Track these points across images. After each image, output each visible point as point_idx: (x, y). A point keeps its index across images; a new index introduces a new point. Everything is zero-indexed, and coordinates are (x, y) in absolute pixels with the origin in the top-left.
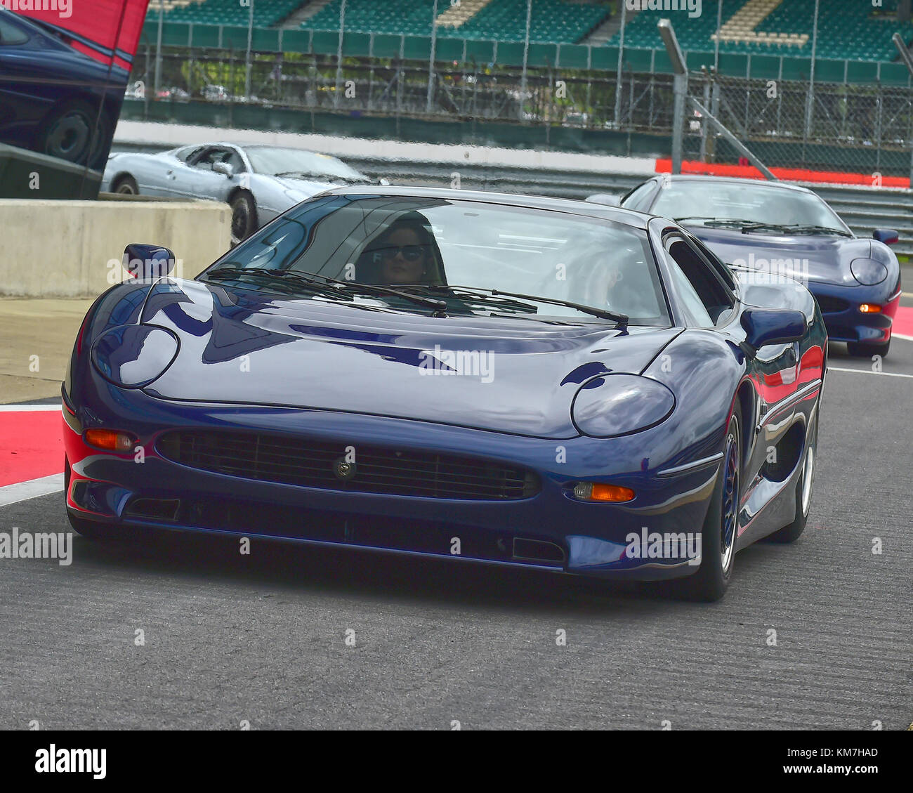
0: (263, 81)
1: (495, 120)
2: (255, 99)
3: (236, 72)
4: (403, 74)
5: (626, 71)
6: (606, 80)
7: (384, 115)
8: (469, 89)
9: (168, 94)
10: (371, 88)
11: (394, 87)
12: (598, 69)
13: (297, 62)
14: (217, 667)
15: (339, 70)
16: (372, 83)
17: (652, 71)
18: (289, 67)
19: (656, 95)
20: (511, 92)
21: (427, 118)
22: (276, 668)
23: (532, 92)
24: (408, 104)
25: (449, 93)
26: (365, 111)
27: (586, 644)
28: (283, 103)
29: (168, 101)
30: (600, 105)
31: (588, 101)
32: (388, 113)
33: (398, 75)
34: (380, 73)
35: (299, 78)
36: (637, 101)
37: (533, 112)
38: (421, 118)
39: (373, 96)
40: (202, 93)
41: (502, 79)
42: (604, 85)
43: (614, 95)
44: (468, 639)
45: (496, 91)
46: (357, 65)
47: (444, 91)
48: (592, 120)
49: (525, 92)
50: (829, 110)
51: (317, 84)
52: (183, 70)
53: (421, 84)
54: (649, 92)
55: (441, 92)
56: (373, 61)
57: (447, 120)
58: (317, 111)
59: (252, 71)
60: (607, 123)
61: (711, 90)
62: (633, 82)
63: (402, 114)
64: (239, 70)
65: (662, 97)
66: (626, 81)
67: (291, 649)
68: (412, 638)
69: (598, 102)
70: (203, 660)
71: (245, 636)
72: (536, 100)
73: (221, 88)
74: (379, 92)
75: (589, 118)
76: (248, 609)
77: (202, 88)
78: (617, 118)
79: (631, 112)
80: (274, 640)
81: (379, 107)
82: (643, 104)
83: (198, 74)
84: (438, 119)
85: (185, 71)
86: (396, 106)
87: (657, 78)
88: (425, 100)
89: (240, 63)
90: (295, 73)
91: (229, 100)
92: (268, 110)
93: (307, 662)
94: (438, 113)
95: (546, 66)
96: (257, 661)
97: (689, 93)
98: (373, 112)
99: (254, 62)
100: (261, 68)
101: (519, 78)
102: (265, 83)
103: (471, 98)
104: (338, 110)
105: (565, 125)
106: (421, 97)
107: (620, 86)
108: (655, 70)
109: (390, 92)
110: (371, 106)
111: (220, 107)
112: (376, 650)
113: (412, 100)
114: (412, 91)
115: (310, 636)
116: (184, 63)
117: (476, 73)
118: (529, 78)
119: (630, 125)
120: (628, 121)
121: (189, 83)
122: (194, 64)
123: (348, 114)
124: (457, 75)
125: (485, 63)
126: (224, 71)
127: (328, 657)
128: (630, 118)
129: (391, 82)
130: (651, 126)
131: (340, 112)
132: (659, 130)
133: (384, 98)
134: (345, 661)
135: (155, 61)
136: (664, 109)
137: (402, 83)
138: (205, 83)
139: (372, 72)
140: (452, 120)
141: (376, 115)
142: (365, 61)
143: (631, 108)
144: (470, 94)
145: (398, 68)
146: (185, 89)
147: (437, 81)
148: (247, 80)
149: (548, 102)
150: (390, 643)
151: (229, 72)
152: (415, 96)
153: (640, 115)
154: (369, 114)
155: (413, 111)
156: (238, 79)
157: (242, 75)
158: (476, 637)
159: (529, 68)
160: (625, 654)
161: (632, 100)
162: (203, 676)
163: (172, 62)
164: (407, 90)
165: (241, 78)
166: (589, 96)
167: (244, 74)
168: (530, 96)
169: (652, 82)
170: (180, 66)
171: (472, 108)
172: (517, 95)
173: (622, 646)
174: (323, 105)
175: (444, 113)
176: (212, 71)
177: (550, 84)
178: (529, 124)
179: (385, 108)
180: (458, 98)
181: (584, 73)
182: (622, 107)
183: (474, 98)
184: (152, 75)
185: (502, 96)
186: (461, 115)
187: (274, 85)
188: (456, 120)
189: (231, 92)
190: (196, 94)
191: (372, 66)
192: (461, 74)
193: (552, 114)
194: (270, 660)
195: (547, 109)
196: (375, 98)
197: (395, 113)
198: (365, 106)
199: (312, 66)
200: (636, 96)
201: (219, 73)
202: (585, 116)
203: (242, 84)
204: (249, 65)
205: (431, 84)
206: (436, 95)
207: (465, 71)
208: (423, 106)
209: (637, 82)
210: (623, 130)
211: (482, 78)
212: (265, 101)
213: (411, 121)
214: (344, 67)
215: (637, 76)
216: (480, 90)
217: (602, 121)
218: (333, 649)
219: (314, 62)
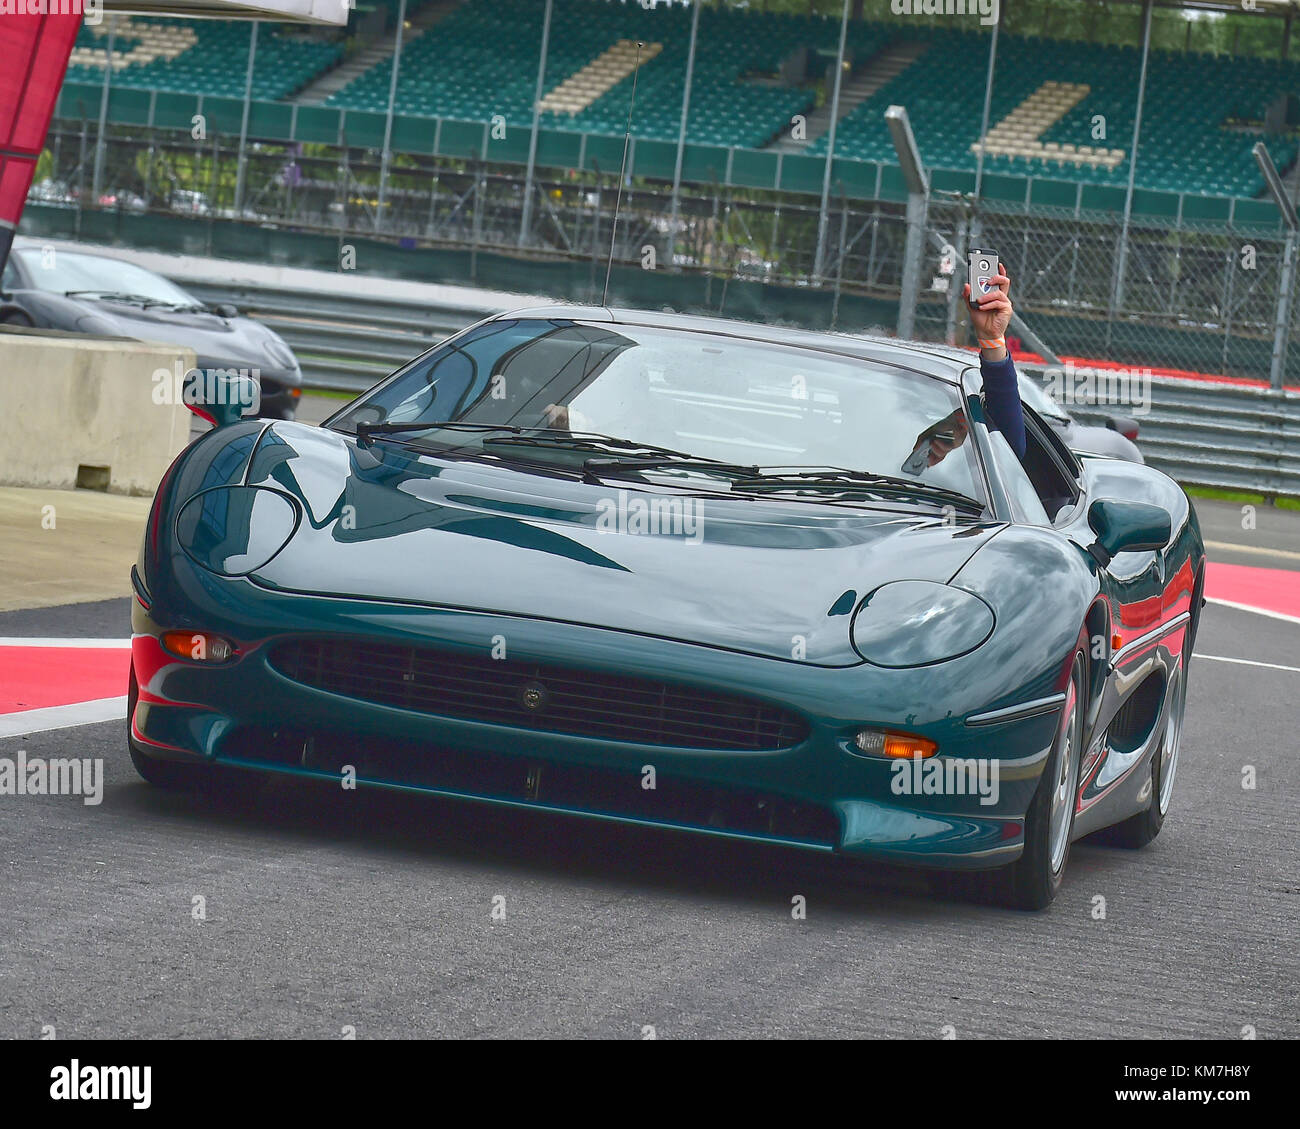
0: (262, 187)
1: (627, 263)
2: (250, 215)
3: (221, 171)
4: (484, 184)
5: (835, 196)
6: (803, 208)
7: (452, 247)
8: (588, 213)
9: (113, 199)
10: (433, 204)
11: (469, 204)
12: (793, 191)
13: (318, 157)
14: (123, 1018)
15: (385, 174)
16: (435, 196)
17: (876, 197)
18: (307, 166)
19: (881, 236)
20: (655, 221)
21: (520, 255)
22: (217, 1023)
23: (687, 222)
24: (490, 233)
25: (555, 217)
26: (424, 241)
27: (709, 1015)
28: (293, 222)
29: (112, 210)
30: (791, 246)
31: (774, 240)
32: (457, 244)
33: (476, 186)
34: (450, 181)
35: (320, 184)
36: (853, 241)
37: (687, 253)
38: (510, 254)
39: (436, 217)
40: (167, 200)
41: (642, 200)
42: (800, 214)
43: (815, 231)
44: (523, 998)
45: (632, 217)
46: (414, 167)
47: (548, 214)
48: (777, 271)
49: (676, 220)
50: (1154, 267)
51: (348, 194)
52: (139, 162)
53: (513, 203)
54: (870, 228)
55: (542, 216)
56: (439, 162)
57: (552, 259)
58: (348, 235)
59: (247, 170)
60: (801, 275)
61: (968, 229)
62: (846, 212)
63: (481, 246)
64: (226, 168)
65: (890, 237)
66: (835, 211)
67: (243, 997)
68: (433, 993)
69: (789, 242)
70: (101, 1006)
71: (171, 976)
72: (693, 235)
73: (197, 196)
74: (445, 211)
75: (772, 266)
76: (179, 937)
77: (167, 194)
78: (818, 266)
79: (840, 261)
80: (217, 983)
81: (445, 234)
82: (861, 248)
83: (161, 171)
84: (536, 257)
85: (142, 165)
86: (471, 235)
87: (884, 207)
88: (517, 227)
89: (229, 155)
90: (312, 176)
91: (208, 214)
92: (268, 232)
93: (266, 1017)
94: (537, 248)
95: (712, 183)
96: (187, 1012)
97: (929, 225)
98: (434, 242)
99: (251, 156)
100: (263, 166)
101: (669, 198)
102: (267, 189)
103: (589, 228)
104: (381, 235)
105: (738, 276)
106: (512, 221)
107: (824, 218)
108: (881, 195)
109: (463, 210)
110: (431, 233)
111: (196, 223)
112: (377, 1006)
113: (498, 226)
114: (498, 211)
115: (273, 980)
116: (141, 153)
117: (598, 187)
118: (683, 200)
119: (839, 279)
120: (834, 274)
121: (147, 185)
122: (155, 155)
123: (396, 242)
124: (570, 191)
125: (614, 173)
126: (203, 168)
127: (299, 1011)
128: (839, 269)
129: (466, 196)
130: (870, 283)
131: (383, 240)
132: (883, 292)
133: (453, 220)
134: (326, 1019)
135: (96, 150)
136: (892, 256)
137: (483, 199)
138: (172, 187)
139: (436, 180)
140: (558, 259)
141: (437, 247)
142: (428, 161)
143: (842, 252)
144: (589, 220)
145: (477, 175)
146: (140, 193)
147: (536, 196)
148: (237, 182)
149: (711, 237)
150: (398, 997)
151: (211, 169)
152: (502, 220)
153: (856, 266)
154: (427, 245)
155: (498, 242)
156: (223, 181)
157: (229, 175)
158: (536, 996)
159: (683, 184)
160: (769, 1032)
161: (843, 241)
162: (98, 1029)
163: (123, 149)
164: (490, 211)
165: (228, 180)
166: (775, 232)
167: (235, 173)
168: (684, 228)
169: (877, 214)
170: (133, 156)
171: (591, 240)
172: (663, 225)
173: (767, 1019)
174: (358, 229)
175: (548, 248)
176: (183, 167)
177: (716, 210)
178: (679, 271)
179: (453, 238)
180: (569, 225)
181: (772, 195)
182: (827, 250)
183: (596, 227)
184: (89, 170)
185: (640, 225)
186: (572, 252)
187: (280, 192)
188: (565, 260)
189: (213, 203)
190: (156, 201)
191: (436, 170)
192: (576, 189)
193: (715, 257)
194: (206, 1012)
195: (708, 249)
196: (438, 219)
197: (469, 245)
198: (422, 231)
199: (343, 165)
200: (850, 235)
201: (194, 169)
202: (768, 265)
203: (230, 190)
204: (243, 160)
205: (527, 203)
206: (534, 218)
207: (581, 185)
208: (514, 234)
209: (853, 213)
210: (827, 288)
211: (609, 197)
212: (264, 218)
213: (493, 257)
214: (393, 170)
215: (853, 204)
216: (605, 214)
217: (794, 272)
218: (308, 1000)
219: (345, 159)
